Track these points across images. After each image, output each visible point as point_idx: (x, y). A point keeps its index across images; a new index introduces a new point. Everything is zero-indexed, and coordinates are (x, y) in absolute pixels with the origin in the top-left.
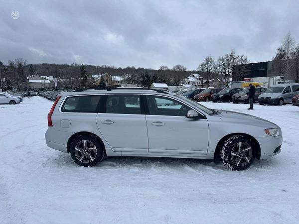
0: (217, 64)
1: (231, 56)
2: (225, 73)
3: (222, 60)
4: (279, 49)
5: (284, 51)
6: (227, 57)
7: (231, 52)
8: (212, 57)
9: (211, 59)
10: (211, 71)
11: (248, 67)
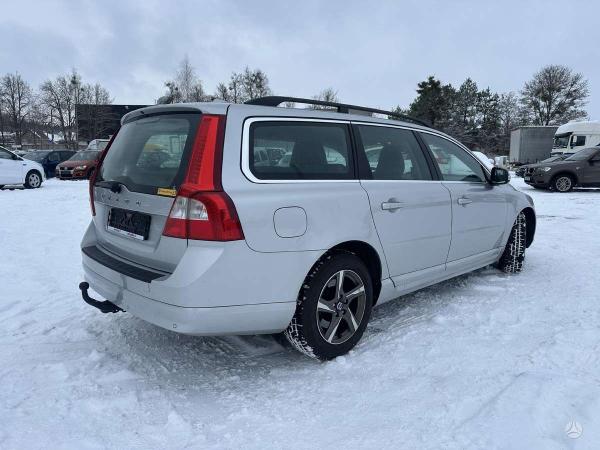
0: (38, 97)
1: (74, 82)
2: (61, 119)
3: (52, 91)
4: (168, 85)
5: (177, 89)
6: (64, 83)
7: (71, 74)
8: (23, 79)
9: (20, 83)
10: (24, 112)
11: (113, 111)
